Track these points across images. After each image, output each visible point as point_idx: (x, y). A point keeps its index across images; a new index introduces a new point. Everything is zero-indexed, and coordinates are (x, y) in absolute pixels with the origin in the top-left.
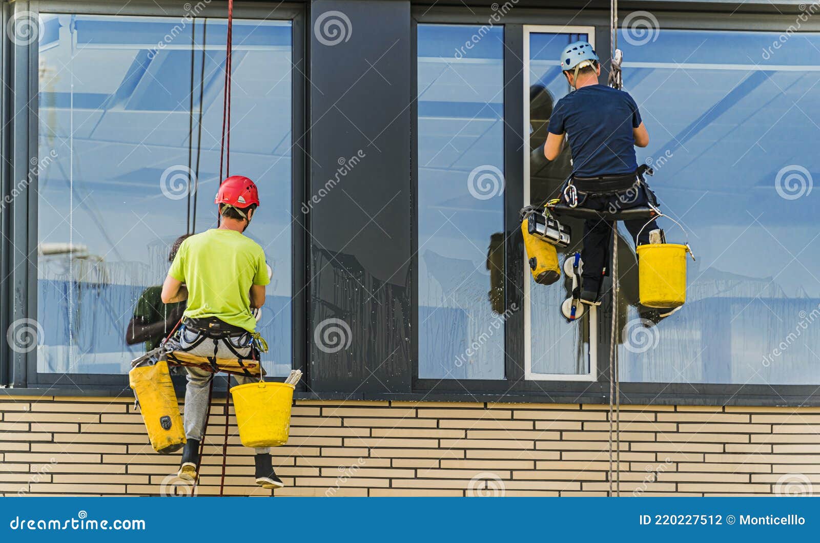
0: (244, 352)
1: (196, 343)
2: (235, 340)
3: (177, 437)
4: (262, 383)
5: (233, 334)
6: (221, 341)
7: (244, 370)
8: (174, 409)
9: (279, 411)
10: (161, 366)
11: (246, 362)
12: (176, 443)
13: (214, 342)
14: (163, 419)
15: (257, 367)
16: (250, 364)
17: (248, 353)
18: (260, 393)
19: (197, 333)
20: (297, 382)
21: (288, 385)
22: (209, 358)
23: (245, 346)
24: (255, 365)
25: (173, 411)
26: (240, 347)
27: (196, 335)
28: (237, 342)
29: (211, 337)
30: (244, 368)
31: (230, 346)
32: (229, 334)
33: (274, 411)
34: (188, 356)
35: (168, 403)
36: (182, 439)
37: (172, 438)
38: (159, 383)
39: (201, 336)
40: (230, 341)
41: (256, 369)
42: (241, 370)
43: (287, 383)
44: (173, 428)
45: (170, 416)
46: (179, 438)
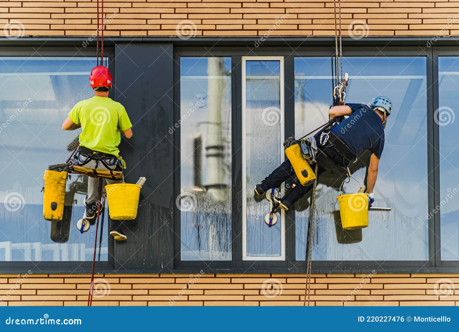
0: (113, 167)
1: (86, 162)
2: (108, 161)
3: (57, 216)
4: (124, 184)
5: (107, 158)
6: (100, 162)
7: (112, 176)
8: (61, 200)
9: (132, 200)
10: (63, 174)
11: (114, 172)
12: (55, 219)
13: (96, 162)
14: (53, 204)
15: (120, 175)
16: (117, 174)
17: (115, 168)
18: (122, 189)
19: (86, 157)
20: (143, 184)
21: (138, 185)
22: (93, 170)
23: (114, 164)
24: (120, 174)
25: (60, 201)
26: (110, 165)
27: (86, 158)
28: (109, 162)
29: (94, 159)
30: (113, 175)
31: (105, 164)
32: (105, 158)
33: (130, 200)
34: (81, 168)
35: (59, 196)
36: (60, 217)
37: (54, 215)
38: (59, 183)
39: (89, 159)
40: (105, 161)
41: (120, 176)
42: (111, 177)
43: (137, 184)
44: (57, 210)
45: (58, 203)
46: (58, 217)
